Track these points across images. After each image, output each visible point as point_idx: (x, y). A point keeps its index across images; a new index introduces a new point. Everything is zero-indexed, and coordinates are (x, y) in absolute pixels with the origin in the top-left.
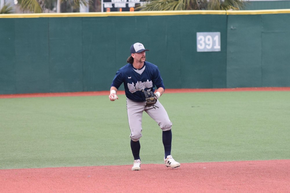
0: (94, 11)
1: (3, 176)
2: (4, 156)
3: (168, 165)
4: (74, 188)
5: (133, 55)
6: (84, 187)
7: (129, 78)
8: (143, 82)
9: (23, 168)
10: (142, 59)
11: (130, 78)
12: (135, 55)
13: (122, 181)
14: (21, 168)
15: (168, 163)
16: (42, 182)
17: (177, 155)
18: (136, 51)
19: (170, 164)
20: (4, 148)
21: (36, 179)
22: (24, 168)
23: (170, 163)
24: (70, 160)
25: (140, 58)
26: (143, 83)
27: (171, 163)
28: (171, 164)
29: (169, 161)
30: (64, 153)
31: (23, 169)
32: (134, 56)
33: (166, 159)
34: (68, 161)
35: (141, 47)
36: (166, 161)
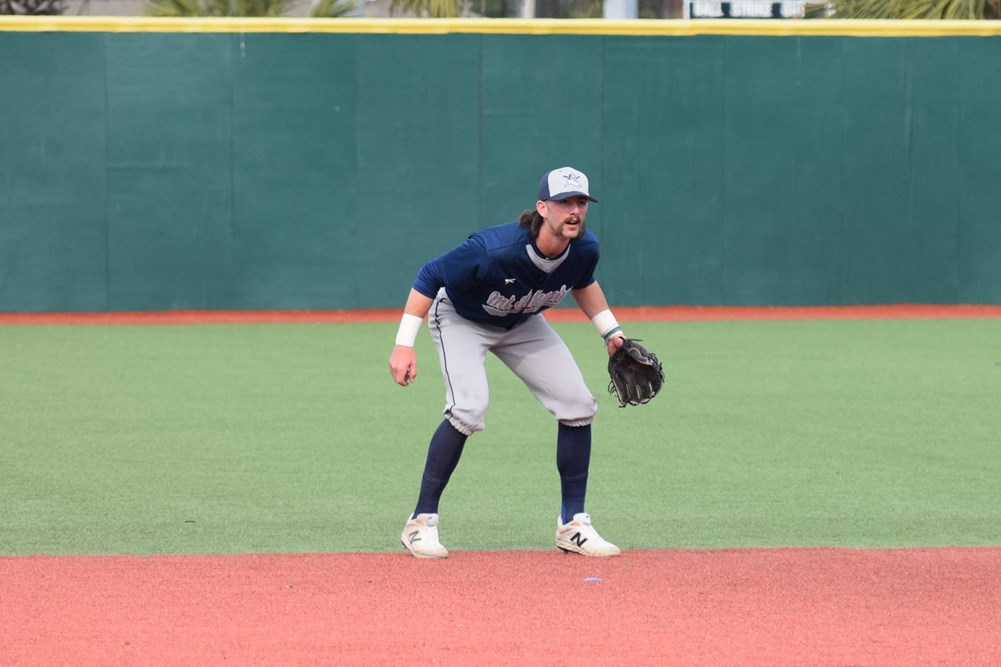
0: (658, 14)
1: (281, 575)
2: (291, 511)
3: (571, 546)
4: (536, 619)
5: (541, 206)
6: (572, 618)
7: (507, 281)
8: (545, 292)
9: (354, 551)
10: (566, 227)
11: (511, 281)
12: (549, 209)
13: (712, 600)
14: (350, 551)
15: (572, 539)
16: (421, 597)
17: (922, 520)
18: (551, 195)
19: (579, 544)
20: (296, 484)
21: (401, 588)
22: (361, 550)
23: (581, 539)
24: (530, 527)
25: (562, 220)
26: (544, 295)
27: (585, 540)
28: (583, 545)
29: (578, 535)
30: (511, 506)
31: (356, 554)
32: (543, 210)
33: (568, 525)
34: (522, 530)
35: (570, 182)
36: (568, 530)
